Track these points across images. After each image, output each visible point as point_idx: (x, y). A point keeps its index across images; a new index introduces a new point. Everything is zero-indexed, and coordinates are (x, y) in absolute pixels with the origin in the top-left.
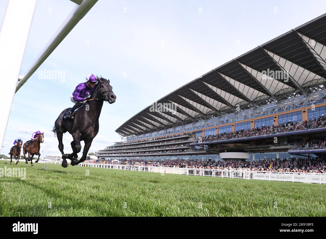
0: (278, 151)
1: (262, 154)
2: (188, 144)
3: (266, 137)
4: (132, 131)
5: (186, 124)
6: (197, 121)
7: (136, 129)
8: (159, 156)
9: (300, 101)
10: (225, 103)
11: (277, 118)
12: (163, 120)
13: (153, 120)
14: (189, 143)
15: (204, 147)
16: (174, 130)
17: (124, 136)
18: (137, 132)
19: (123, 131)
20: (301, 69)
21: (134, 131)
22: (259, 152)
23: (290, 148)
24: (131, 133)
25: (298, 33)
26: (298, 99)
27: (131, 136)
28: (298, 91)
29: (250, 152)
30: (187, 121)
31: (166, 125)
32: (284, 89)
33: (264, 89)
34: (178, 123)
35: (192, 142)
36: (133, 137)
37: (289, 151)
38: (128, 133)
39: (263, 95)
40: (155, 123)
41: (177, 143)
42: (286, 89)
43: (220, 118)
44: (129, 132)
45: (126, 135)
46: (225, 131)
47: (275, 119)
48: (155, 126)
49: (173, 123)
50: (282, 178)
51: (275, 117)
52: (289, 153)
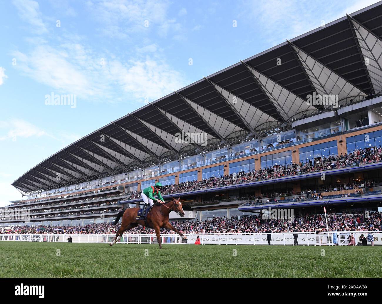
0: (228, 208)
1: (211, 211)
2: (118, 201)
3: (214, 190)
4: (38, 185)
5: (118, 174)
6: (132, 170)
7: (44, 181)
8: (78, 220)
9: (253, 146)
10: (167, 147)
11: (228, 167)
12: (85, 168)
13: (70, 169)
14: (120, 199)
15: (140, 205)
16: (100, 182)
17: (26, 192)
18: (47, 185)
19: (25, 185)
20: (253, 109)
21: (42, 184)
22: (207, 210)
23: (241, 204)
24: (37, 187)
25: (248, 67)
26: (250, 144)
27: (37, 191)
28: (251, 134)
29: (196, 210)
30: (118, 170)
31: (89, 175)
32: (236, 131)
33: (212, 130)
34: (105, 173)
35: (124, 198)
36: (40, 193)
37: (239, 207)
38: (32, 188)
39: (212, 139)
40: (73, 173)
41: (103, 200)
42: (238, 132)
43: (160, 166)
44: (34, 185)
45: (29, 190)
46: (166, 184)
47: (225, 168)
48: (73, 177)
49: (99, 173)
50: (218, 240)
51: (226, 166)
52: (239, 210)
